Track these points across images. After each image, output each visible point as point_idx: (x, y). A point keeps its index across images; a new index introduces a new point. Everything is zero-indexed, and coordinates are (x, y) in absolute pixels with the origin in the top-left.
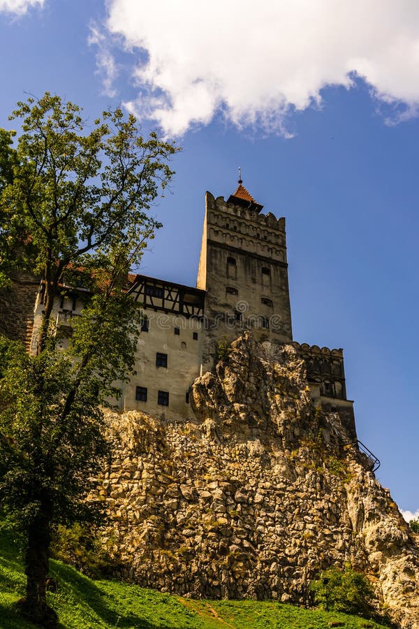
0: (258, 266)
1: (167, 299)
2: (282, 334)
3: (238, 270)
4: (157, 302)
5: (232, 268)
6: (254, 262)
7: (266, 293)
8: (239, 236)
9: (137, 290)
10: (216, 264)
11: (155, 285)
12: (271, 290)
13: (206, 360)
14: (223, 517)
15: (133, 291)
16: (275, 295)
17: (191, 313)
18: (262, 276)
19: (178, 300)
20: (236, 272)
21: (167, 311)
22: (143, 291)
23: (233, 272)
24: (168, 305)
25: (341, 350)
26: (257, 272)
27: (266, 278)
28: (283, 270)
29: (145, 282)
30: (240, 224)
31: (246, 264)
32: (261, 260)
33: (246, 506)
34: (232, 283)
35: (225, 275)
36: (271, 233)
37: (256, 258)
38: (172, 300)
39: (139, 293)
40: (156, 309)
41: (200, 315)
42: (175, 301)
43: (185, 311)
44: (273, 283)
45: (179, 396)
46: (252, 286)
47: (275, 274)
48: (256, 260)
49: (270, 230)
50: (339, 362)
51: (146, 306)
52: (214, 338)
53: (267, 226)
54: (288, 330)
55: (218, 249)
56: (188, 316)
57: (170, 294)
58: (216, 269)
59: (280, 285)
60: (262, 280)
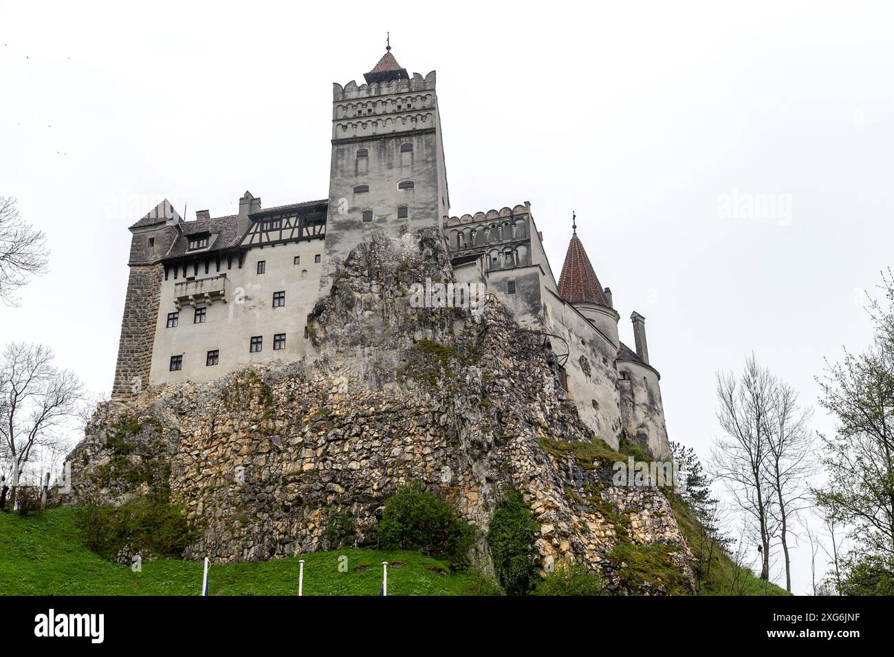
0: (397, 146)
1: (285, 228)
2: (425, 217)
3: (370, 161)
4: (274, 236)
5: (362, 163)
6: (392, 143)
7: (406, 175)
8: (374, 119)
9: (253, 230)
10: (342, 166)
11: (272, 218)
12: (412, 168)
13: (324, 283)
14: (310, 462)
15: (248, 233)
16: (417, 173)
17: (311, 234)
18: (401, 156)
19: (297, 225)
20: (367, 165)
21: (285, 242)
22: (258, 230)
23: (364, 166)
24: (286, 234)
25: (528, 203)
26: (395, 154)
27: (406, 156)
28: (430, 136)
29: (262, 220)
30: (374, 104)
31: (382, 149)
32: (400, 137)
33: (340, 442)
34: (361, 181)
35: (354, 174)
36: (415, 98)
37: (393, 137)
38: (290, 228)
39: (256, 232)
40: (273, 244)
41: (322, 232)
42: (295, 227)
43: (305, 234)
44: (415, 159)
45: (297, 333)
46: (389, 172)
47: (418, 148)
48: (393, 140)
49: (413, 96)
50: (524, 220)
51: (261, 245)
52: (335, 254)
53: (410, 92)
54: (433, 209)
55: (346, 146)
56: (309, 239)
57: (288, 222)
58: (342, 171)
59: (424, 157)
60: (401, 161)
